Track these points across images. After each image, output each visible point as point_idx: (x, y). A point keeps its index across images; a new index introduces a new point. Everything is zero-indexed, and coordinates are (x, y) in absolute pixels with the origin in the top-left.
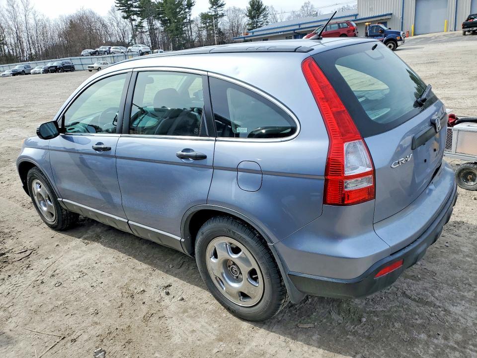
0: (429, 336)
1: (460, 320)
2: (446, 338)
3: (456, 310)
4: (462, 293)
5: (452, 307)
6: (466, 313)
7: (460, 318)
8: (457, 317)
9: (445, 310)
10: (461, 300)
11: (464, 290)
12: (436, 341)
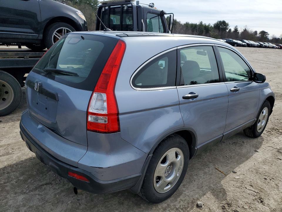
0: (19, 180)
1: (14, 194)
2: (12, 184)
3: (21, 198)
4: (28, 207)
5: (24, 197)
6: (15, 200)
7: (15, 196)
8: (17, 195)
9: (25, 193)
10: (23, 204)
11: (28, 210)
12: (15, 180)
